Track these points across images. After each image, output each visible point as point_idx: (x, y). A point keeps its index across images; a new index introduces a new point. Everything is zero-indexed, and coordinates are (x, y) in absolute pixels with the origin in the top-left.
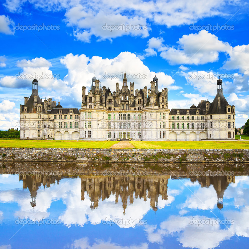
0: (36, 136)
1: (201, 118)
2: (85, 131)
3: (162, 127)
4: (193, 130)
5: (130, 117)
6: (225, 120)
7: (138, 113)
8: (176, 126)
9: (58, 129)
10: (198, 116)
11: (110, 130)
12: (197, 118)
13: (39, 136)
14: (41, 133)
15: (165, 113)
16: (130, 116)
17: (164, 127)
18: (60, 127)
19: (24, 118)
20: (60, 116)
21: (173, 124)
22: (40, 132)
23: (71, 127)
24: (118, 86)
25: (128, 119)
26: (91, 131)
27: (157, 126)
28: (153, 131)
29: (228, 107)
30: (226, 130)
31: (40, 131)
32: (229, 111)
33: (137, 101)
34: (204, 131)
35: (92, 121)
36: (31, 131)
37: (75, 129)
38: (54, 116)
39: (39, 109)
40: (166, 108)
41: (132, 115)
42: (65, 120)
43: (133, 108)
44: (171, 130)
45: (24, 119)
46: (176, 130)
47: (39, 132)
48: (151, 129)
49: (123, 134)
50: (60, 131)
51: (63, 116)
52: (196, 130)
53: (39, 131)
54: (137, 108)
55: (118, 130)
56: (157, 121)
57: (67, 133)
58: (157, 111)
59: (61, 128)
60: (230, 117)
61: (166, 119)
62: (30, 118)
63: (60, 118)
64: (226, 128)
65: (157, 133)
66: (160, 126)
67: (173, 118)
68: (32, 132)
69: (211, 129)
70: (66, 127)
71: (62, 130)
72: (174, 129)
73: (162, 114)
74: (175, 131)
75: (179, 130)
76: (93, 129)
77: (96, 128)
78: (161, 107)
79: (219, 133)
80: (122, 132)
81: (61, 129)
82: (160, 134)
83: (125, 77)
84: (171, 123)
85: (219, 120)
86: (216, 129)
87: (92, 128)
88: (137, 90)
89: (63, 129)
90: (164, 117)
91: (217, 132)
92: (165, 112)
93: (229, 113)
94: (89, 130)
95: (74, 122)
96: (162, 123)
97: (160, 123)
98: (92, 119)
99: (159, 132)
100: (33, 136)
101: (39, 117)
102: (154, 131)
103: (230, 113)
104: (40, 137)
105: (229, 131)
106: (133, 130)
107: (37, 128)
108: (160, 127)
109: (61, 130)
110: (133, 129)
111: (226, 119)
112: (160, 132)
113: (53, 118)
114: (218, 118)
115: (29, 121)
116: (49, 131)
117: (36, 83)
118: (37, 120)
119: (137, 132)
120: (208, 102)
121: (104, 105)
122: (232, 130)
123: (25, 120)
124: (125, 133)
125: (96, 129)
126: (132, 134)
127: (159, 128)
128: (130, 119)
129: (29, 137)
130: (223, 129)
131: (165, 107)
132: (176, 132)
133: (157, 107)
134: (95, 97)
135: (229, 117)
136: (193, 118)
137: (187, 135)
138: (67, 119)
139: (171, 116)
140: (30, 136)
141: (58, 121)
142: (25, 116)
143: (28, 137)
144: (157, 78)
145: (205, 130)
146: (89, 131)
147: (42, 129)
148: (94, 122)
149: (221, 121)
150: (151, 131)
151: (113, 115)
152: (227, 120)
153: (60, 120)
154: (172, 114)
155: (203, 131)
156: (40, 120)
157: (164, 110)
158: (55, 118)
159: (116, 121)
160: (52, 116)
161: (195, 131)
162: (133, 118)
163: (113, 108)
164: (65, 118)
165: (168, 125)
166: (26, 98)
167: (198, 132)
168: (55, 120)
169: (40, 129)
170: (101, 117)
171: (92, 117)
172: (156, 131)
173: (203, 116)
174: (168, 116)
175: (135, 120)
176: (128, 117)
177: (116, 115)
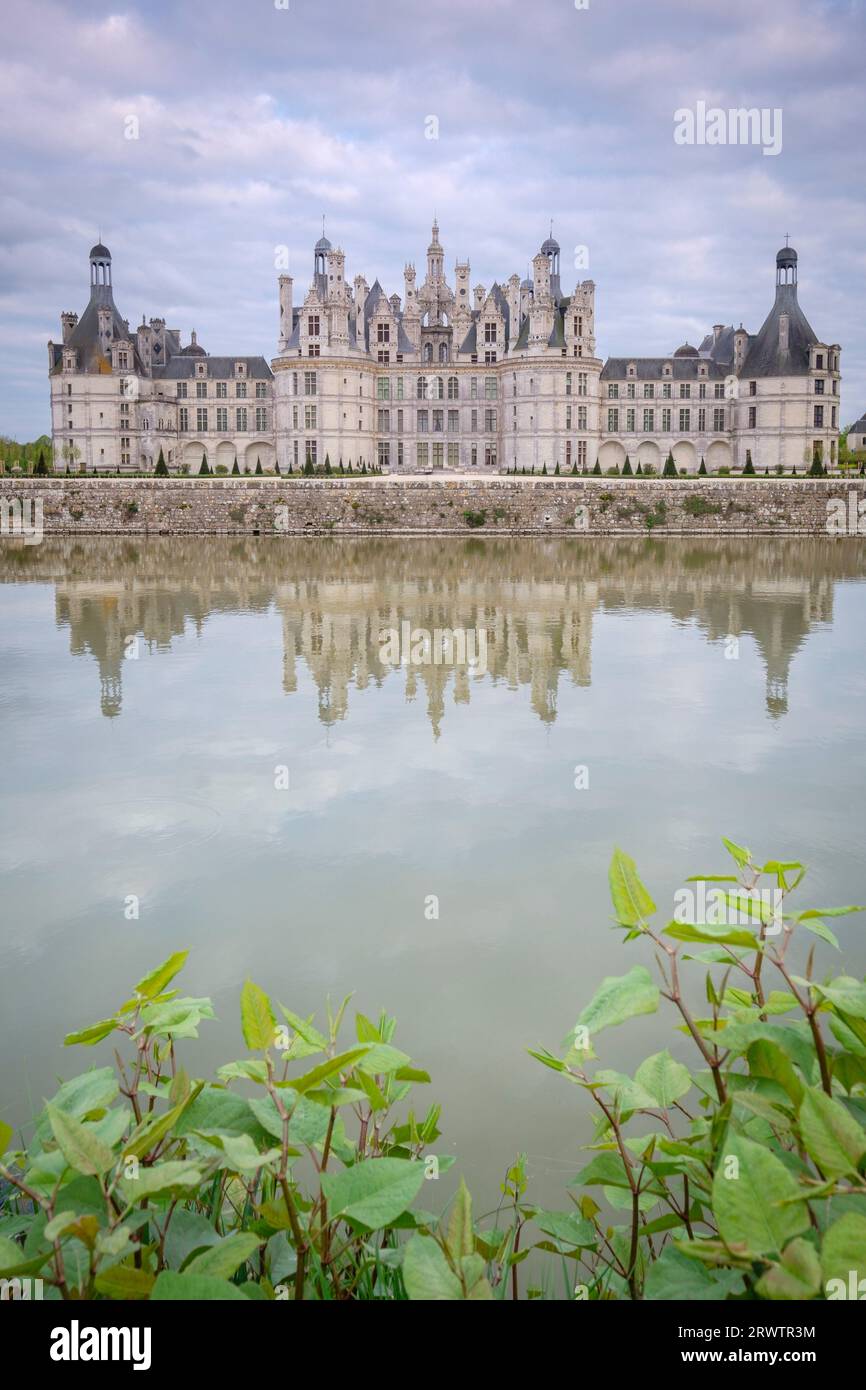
0: (112, 459)
1: (713, 393)
2: (296, 442)
3: (575, 423)
4: (685, 436)
5: (456, 391)
6: (805, 398)
7: (485, 376)
8: (623, 421)
9: (193, 435)
10: (702, 383)
11: (385, 437)
12: (698, 392)
13: (125, 458)
14: (132, 451)
15: (585, 375)
16: (456, 385)
17: (583, 424)
18: (203, 426)
19: (67, 391)
20: (199, 384)
21: (614, 415)
22: (128, 445)
23: (241, 426)
24: (410, 276)
25: (450, 397)
26: (318, 439)
27: (556, 422)
28: (541, 442)
29: (816, 352)
30: (806, 434)
31: (128, 439)
32: (819, 366)
33: (481, 330)
34: (727, 441)
35: (321, 402)
36: (94, 441)
37: (256, 434)
38: (179, 385)
39: (122, 361)
40: (589, 355)
41: (464, 383)
42: (221, 401)
43: (467, 358)
44: (604, 435)
45: (66, 398)
46: (623, 435)
47: (123, 445)
48: (533, 434)
49: (430, 453)
50: (203, 441)
51: (212, 387)
52: (695, 434)
53: (125, 442)
54: (481, 357)
55: (415, 436)
56: (556, 403)
57: (227, 448)
58: (557, 365)
59: (206, 430)
60: (822, 389)
61: (589, 396)
62: (87, 394)
63: (202, 392)
64: (806, 427)
65: (555, 447)
66: (569, 421)
67: (614, 393)
68: (98, 444)
69: (751, 432)
70: (222, 426)
71: (210, 438)
72: (614, 434)
73: (575, 378)
74: (619, 440)
75: (634, 435)
76: (325, 433)
77: (335, 430)
78: (571, 351)
79: (781, 447)
80: (430, 442)
81: (207, 434)
82: (569, 450)
83: (436, 241)
84: (605, 411)
85: (783, 400)
86: (770, 432)
87: (321, 430)
88: (479, 291)
89: (213, 435)
90: (583, 391)
91: (775, 442)
92: (586, 372)
93: (819, 371)
94: (308, 437)
95: (251, 407)
96: (575, 410)
97: (566, 410)
98: (321, 395)
99: (563, 443)
100: (102, 460)
101: (125, 389)
102: (547, 440)
103: (824, 372)
104: (128, 462)
105: (817, 438)
106: (466, 436)
107: (116, 429)
108: (569, 426)
109: (205, 438)
110: (468, 433)
111: (808, 394)
112: (569, 443)
113: (174, 393)
114: (780, 393)
115: (87, 403)
116: (162, 441)
117: (102, 259)
118: (116, 399)
119: (482, 445)
120: (742, 332)
121: (361, 344)
122: (827, 434)
123: (72, 401)
124: (438, 447)
125: (337, 434)
126: (463, 453)
127: (563, 431)
128: (456, 397)
129: (89, 464)
130: (796, 432)
131: (585, 353)
132: (623, 443)
133: (557, 352)
134: (330, 317)
135: (819, 390)
136: (685, 393)
138: (226, 397)
139: (606, 384)
140: (91, 458)
141: (192, 403)
142: (70, 386)
143: (83, 464)
144: (556, 244)
145: (726, 434)
146: (311, 440)
147: (133, 433)
148: (326, 406)
149: (788, 401)
150: (536, 439)
151: (394, 382)
152: (809, 398)
153: (202, 400)
154: (608, 379)
155: (721, 439)
156: (125, 398)
157: (580, 363)
158: (182, 392)
159: (407, 403)
160: (170, 386)
161: (691, 441)
162: (467, 394)
163: (393, 357)
164: (221, 392)
165: (594, 417)
166: (69, 318)
167: (702, 443)
168: (182, 401)
169: (129, 433)
170: (351, 389)
171: (321, 390)
172: (553, 440)
173: (723, 386)
174: (594, 385)
175: (477, 402)
176: (450, 391)
177: (406, 382)
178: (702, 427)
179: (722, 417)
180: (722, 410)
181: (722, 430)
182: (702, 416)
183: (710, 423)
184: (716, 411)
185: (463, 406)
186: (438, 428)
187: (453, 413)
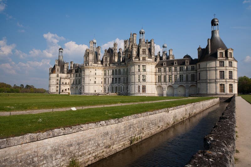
0: (55, 91)
1: (191, 69)
3: (141, 80)
6: (215, 68)
7: (126, 68)
8: (163, 79)
10: (187, 66)
11: (105, 85)
12: (186, 69)
13: (57, 91)
14: (59, 89)
16: (120, 71)
17: (144, 80)
18: (73, 84)
20: (73, 75)
21: (160, 77)
23: (79, 83)
26: (84, 86)
27: (135, 80)
29: (220, 51)
30: (216, 82)
32: (221, 56)
38: (70, 75)
39: (58, 70)
41: (122, 70)
42: (76, 78)
43: (123, 64)
44: (157, 84)
46: (162, 83)
47: (57, 88)
52: (184, 83)
55: (111, 85)
56: (135, 74)
57: (77, 88)
58: (135, 63)
60: (223, 65)
64: (216, 79)
65: (135, 87)
66: (139, 79)
67: (160, 71)
69: (200, 81)
70: (76, 84)
72: (160, 83)
73: (141, 67)
75: (166, 84)
76: (86, 84)
77: (88, 84)
78: (141, 59)
80: (114, 86)
82: (139, 88)
84: (157, 77)
86: (204, 81)
90: (144, 70)
91: (205, 85)
92: (145, 65)
93: (221, 58)
96: (141, 76)
97: (138, 76)
99: (137, 86)
100: (53, 91)
101: (58, 76)
103: (223, 58)
105: (222, 83)
107: (56, 84)
108: (139, 81)
112: (139, 86)
114: (206, 67)
116: (66, 87)
117: (61, 51)
118: (56, 78)
122: (226, 81)
127: (137, 82)
128: (120, 74)
130: (212, 81)
131: (147, 59)
132: (162, 86)
136: (181, 69)
137: (175, 89)
139: (157, 68)
145: (195, 82)
147: (59, 85)
148: (86, 78)
149: (209, 70)
151: (107, 71)
152: (217, 68)
155: (194, 84)
156: (58, 78)
157: (144, 62)
159: (110, 76)
161: (183, 85)
162: (122, 73)
163: (108, 65)
164: (76, 76)
165: (149, 78)
167: (187, 86)
168: (71, 78)
171: (85, 74)
172: (134, 85)
173: (194, 66)
175: (125, 75)
176: (119, 73)
177: (109, 71)
178: (187, 80)
179: (194, 77)
180: (194, 75)
181: (194, 81)
182: (187, 77)
183: (190, 79)
184: (192, 75)
185: (121, 76)
186: (116, 83)
187: (119, 78)
